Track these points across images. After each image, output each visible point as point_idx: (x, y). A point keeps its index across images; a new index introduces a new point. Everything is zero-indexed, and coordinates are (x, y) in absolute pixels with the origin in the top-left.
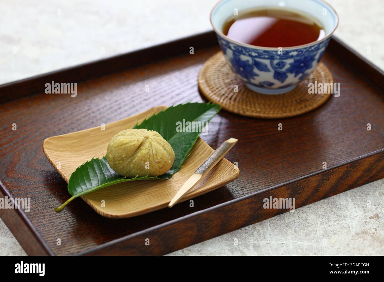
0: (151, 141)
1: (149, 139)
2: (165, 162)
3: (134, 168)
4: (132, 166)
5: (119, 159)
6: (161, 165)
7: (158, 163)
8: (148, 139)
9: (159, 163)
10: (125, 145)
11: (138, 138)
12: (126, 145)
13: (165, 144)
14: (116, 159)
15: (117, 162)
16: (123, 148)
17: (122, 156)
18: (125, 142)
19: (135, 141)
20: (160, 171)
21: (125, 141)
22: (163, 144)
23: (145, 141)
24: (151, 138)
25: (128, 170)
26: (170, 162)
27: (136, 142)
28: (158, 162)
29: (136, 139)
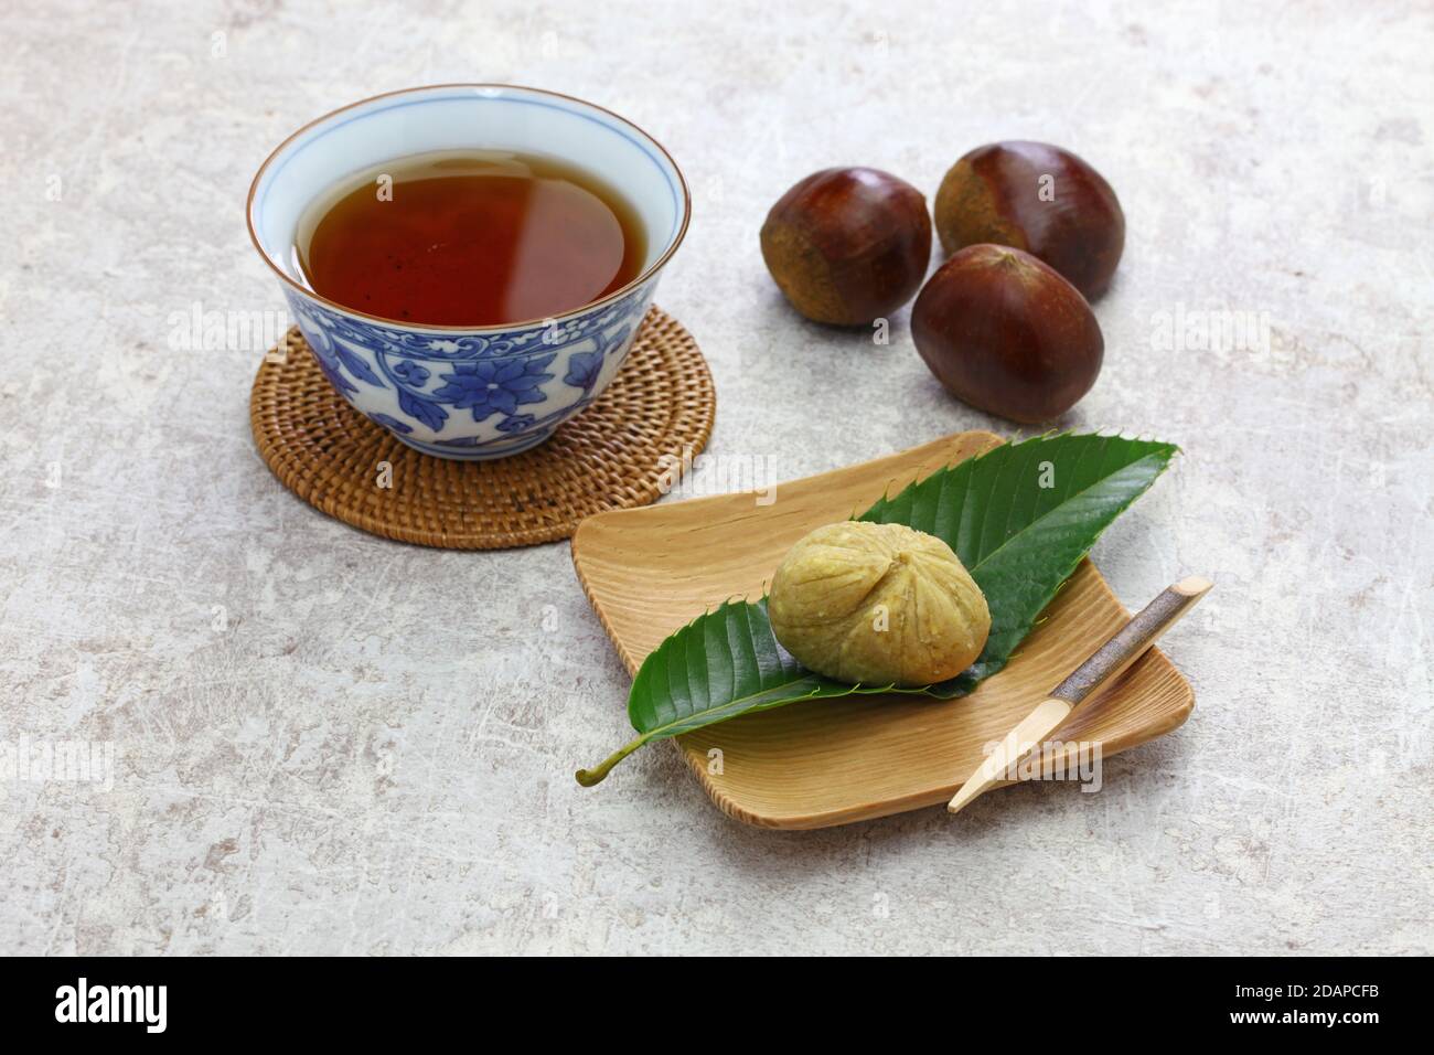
0: (915, 571)
1: (911, 567)
2: (954, 647)
3: (850, 654)
4: (845, 646)
5: (805, 621)
6: (939, 655)
7: (931, 648)
8: (906, 563)
9: (934, 648)
10: (827, 581)
11: (874, 561)
12: (832, 580)
13: (960, 585)
14: (796, 622)
15: (799, 631)
16: (821, 589)
17: (817, 612)
18: (829, 571)
19: (861, 568)
20: (937, 672)
21: (828, 567)
22: (953, 586)
23: (895, 571)
24: (915, 565)
25: (831, 659)
26: (970, 646)
27: (865, 573)
28: (930, 644)
29: (867, 565)
